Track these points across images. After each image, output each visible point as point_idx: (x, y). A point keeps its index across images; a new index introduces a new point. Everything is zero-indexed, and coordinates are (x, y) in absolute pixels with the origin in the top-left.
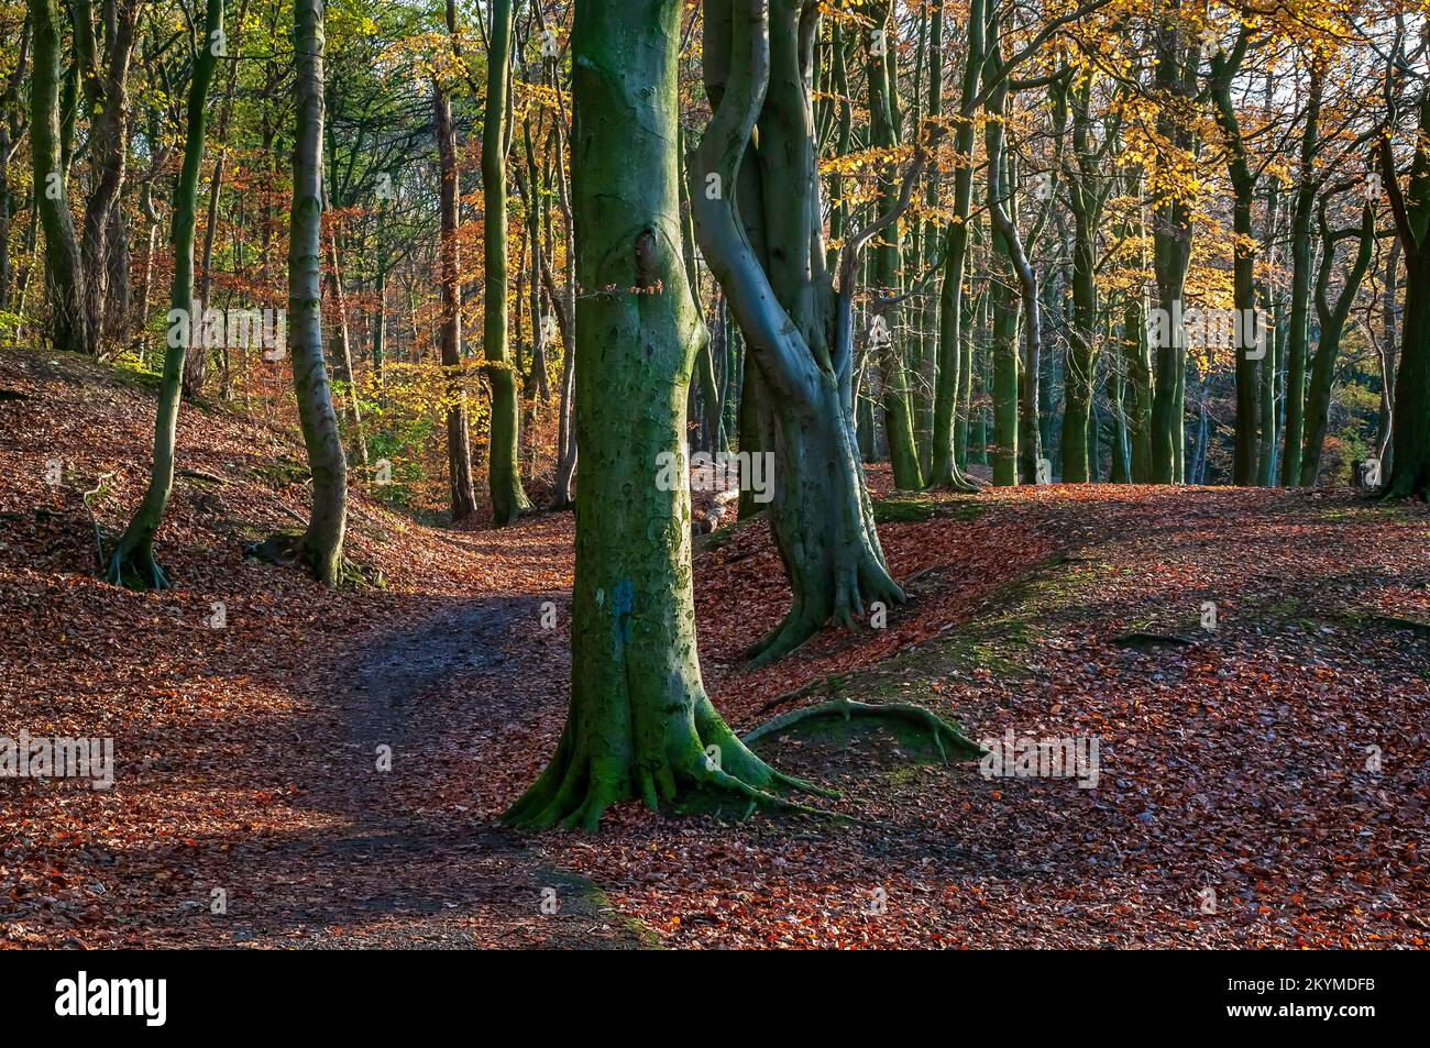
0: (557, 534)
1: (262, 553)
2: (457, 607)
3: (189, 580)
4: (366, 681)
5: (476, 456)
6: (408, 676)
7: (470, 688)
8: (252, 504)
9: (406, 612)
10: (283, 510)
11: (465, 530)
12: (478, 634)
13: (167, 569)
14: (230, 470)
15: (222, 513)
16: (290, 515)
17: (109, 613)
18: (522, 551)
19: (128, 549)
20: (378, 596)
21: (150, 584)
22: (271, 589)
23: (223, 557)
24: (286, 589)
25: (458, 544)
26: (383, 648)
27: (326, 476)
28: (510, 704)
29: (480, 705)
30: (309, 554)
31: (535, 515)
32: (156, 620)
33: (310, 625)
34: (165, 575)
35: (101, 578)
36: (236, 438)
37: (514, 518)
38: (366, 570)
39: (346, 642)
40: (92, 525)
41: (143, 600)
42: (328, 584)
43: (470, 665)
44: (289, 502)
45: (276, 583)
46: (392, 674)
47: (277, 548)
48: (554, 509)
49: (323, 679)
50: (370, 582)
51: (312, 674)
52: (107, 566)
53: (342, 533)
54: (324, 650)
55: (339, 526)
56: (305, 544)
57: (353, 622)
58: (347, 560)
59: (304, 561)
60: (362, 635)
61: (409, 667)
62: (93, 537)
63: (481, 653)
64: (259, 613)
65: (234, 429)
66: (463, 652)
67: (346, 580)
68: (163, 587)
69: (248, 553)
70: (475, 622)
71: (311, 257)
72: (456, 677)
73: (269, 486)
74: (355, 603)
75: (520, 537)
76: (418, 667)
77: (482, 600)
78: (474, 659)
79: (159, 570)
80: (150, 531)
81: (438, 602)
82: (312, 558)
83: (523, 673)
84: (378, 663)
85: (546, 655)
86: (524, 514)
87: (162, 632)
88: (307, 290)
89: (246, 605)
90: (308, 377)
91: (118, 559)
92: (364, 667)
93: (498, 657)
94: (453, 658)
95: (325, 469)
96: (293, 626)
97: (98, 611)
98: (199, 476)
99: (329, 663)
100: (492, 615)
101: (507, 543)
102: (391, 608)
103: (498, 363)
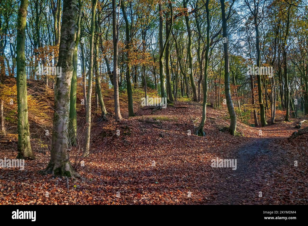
0: (273, 128)
1: (222, 130)
2: (257, 140)
3: (209, 135)
4: (239, 155)
5: (258, 118)
6: (248, 154)
7: (262, 158)
8: (221, 123)
9: (248, 141)
10: (226, 123)
11: (258, 127)
12: (262, 145)
13: (206, 133)
14: (217, 118)
15: (215, 124)
16: (227, 124)
17: (195, 140)
18: (267, 130)
19: (199, 130)
20: (243, 138)
21: (202, 135)
22: (223, 136)
23: (215, 131)
24: (226, 136)
25: (256, 129)
26: (243, 148)
27: (232, 117)
28: (273, 164)
29: (265, 163)
30: (230, 131)
31: (269, 125)
32: (203, 141)
33: (230, 143)
34: (205, 134)
35: (194, 134)
36: (219, 113)
37: (265, 126)
38: (240, 133)
39: (236, 146)
40: (193, 126)
41: (201, 138)
42: (234, 136)
43: (261, 152)
44: (227, 122)
45: (224, 135)
46: (245, 154)
47: (225, 129)
48: (271, 124)
49: (230, 154)
50: (241, 135)
51: (229, 153)
52: (195, 132)
53: (236, 127)
54: (232, 148)
55: (235, 126)
56: (229, 129)
57: (238, 142)
58: (237, 131)
59: (230, 132)
60: (239, 145)
61: (248, 152)
62: (193, 128)
63: (263, 149)
64: (221, 140)
65: (219, 112)
66: (259, 149)
67: (237, 135)
68: (205, 136)
69: (220, 130)
70: (261, 143)
71: (228, 82)
72: (259, 155)
73: (224, 120)
74: (238, 139)
75: (267, 128)
76: (250, 152)
77: (262, 139)
78: (262, 151)
79: (204, 133)
80: (202, 127)
81: (254, 139)
82: (231, 131)
83: (274, 155)
84: (242, 151)
85: (278, 150)
86: (266, 125)
87: (203, 144)
88: (228, 87)
89: (219, 139)
90: (229, 101)
91: (197, 131)
92: (239, 152)
93: (267, 150)
94: (258, 150)
95: (232, 116)
96: (227, 143)
97: (193, 140)
98: (212, 118)
99: (232, 151)
100: (264, 141)
101: (265, 129)
102: (245, 140)
103: (261, 103)
